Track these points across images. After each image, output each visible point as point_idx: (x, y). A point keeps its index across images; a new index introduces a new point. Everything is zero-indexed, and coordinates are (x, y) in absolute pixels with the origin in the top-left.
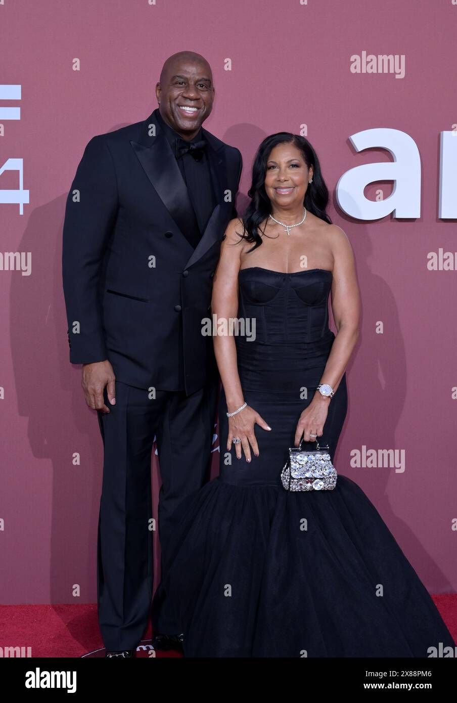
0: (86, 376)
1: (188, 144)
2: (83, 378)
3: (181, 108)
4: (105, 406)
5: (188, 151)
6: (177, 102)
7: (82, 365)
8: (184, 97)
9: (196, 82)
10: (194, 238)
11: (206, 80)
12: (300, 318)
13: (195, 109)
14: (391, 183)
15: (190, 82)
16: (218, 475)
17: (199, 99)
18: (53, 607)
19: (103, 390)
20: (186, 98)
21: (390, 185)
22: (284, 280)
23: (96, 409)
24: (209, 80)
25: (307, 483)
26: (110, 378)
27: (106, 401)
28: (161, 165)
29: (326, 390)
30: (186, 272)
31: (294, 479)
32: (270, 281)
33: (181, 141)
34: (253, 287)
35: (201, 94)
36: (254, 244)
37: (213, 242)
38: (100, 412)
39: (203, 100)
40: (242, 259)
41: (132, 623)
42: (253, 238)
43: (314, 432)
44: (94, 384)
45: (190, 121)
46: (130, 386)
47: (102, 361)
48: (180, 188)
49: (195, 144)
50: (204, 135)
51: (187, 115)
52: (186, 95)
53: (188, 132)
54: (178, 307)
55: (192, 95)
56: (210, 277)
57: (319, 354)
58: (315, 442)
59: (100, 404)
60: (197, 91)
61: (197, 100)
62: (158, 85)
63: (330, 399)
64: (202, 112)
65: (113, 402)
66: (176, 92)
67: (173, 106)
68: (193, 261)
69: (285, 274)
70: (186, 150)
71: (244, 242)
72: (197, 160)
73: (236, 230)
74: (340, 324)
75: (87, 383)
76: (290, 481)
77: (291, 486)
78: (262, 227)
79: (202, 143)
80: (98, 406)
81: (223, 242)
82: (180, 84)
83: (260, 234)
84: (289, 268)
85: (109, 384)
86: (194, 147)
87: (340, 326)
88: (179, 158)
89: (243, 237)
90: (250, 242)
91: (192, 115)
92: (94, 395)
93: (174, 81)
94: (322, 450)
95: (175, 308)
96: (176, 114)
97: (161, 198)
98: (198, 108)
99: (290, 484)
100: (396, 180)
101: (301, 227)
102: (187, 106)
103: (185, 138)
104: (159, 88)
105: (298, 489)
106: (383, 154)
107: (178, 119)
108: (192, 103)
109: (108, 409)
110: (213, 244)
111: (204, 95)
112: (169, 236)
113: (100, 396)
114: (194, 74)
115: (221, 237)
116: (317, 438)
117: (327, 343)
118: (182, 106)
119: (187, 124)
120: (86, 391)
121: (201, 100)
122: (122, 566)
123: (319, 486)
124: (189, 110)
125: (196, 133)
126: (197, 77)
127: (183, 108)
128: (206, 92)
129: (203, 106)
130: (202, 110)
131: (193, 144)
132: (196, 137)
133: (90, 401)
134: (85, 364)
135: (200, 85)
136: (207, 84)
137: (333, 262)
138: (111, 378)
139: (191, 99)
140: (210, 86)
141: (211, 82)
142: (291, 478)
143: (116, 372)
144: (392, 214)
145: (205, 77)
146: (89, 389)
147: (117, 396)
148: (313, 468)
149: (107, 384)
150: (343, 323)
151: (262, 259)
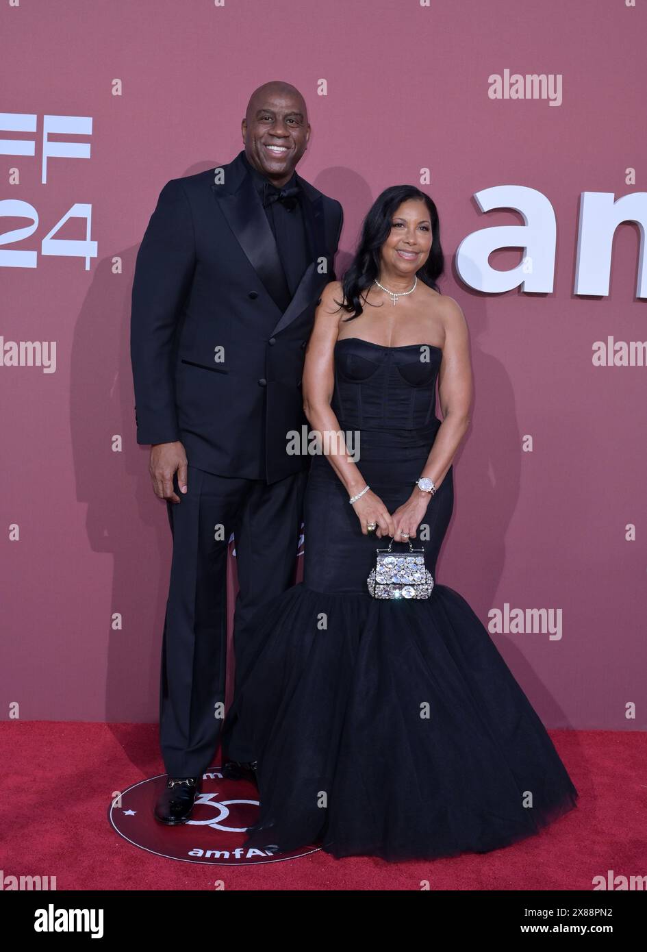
0: (153, 459)
1: (278, 190)
2: (150, 461)
3: (268, 147)
4: (174, 494)
5: (279, 198)
6: (263, 141)
7: (150, 446)
8: (271, 135)
9: (286, 116)
10: (283, 301)
11: (297, 114)
12: (403, 400)
13: (284, 149)
14: (521, 250)
15: (277, 116)
16: (301, 581)
17: (288, 137)
18: (110, 726)
19: (172, 476)
20: (273, 136)
21: (519, 253)
22: (386, 354)
23: (165, 498)
24: (300, 114)
25: (395, 589)
26: (181, 461)
27: (176, 489)
28: (246, 215)
29: (426, 484)
30: (273, 340)
31: (380, 584)
32: (370, 356)
33: (270, 186)
34: (349, 361)
35: (291, 131)
36: (353, 314)
37: (305, 306)
38: (169, 501)
39: (293, 138)
40: (340, 328)
41: (200, 745)
42: (353, 306)
43: (406, 531)
44: (162, 469)
45: (278, 162)
46: (205, 472)
47: (173, 442)
48: (269, 243)
49: (287, 192)
50: (298, 182)
51: (274, 155)
52: (272, 132)
53: (278, 176)
54: (263, 381)
55: (280, 132)
56: (302, 348)
57: (422, 444)
58: (408, 543)
59: (169, 492)
60: (285, 127)
61: (286, 137)
62: (243, 122)
63: (430, 496)
64: (292, 152)
65: (184, 490)
66: (263, 130)
67: (259, 146)
68: (281, 326)
69: (387, 348)
70: (276, 197)
71: (343, 311)
72: (289, 210)
73: (334, 295)
74: (446, 411)
75: (155, 467)
76: (375, 587)
77: (376, 592)
78: (364, 294)
79: (295, 190)
80: (166, 494)
81: (318, 308)
82: (266, 119)
83: (362, 302)
84: (393, 341)
85: (180, 469)
86: (285, 195)
87: (446, 413)
88: (268, 206)
89: (342, 305)
90: (350, 311)
91: (280, 155)
92: (162, 482)
93: (259, 117)
94: (416, 553)
95: (259, 382)
96: (262, 155)
97: (245, 252)
98: (288, 148)
99: (375, 590)
100: (526, 248)
101: (410, 296)
102: (274, 145)
103: (275, 183)
104: (245, 125)
105: (385, 596)
106: (512, 216)
107: (265, 160)
108: (280, 142)
109: (178, 498)
110: (304, 309)
111: (295, 133)
112: (253, 297)
113: (169, 483)
114: (282, 107)
115: (315, 302)
116: (410, 538)
117: (430, 430)
118: (269, 145)
119: (275, 167)
120: (154, 477)
121: (291, 139)
122: (189, 680)
123: (409, 593)
124: (277, 150)
125: (288, 178)
126: (287, 111)
127: (270, 147)
128: (298, 129)
129: (293, 146)
130: (291, 150)
131: (284, 191)
132: (288, 183)
133: (158, 487)
134: (153, 445)
135: (290, 120)
136: (299, 118)
137: (444, 338)
138: (183, 463)
139: (279, 137)
140: (302, 122)
141: (302, 117)
142: (377, 583)
143: (189, 455)
144: (520, 287)
145: (295, 111)
146: (157, 474)
147: (188, 484)
148: (403, 572)
149: (178, 469)
150: (450, 410)
151: (363, 330)
